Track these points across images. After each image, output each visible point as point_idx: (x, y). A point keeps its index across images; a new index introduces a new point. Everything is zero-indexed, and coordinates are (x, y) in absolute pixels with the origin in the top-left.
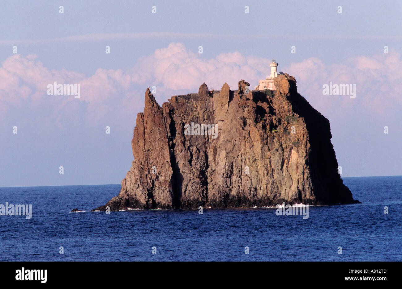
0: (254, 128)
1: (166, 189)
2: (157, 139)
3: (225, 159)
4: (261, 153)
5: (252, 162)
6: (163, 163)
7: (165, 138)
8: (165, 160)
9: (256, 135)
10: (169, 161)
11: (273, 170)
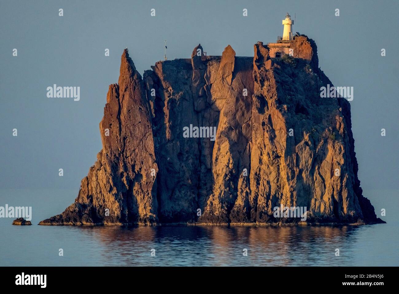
0: (277, 111)
1: (148, 194)
2: (137, 123)
3: (229, 153)
4: (285, 147)
5: (272, 159)
6: (145, 157)
7: (147, 121)
8: (148, 153)
9: (280, 121)
10: (154, 154)
11: (301, 171)
